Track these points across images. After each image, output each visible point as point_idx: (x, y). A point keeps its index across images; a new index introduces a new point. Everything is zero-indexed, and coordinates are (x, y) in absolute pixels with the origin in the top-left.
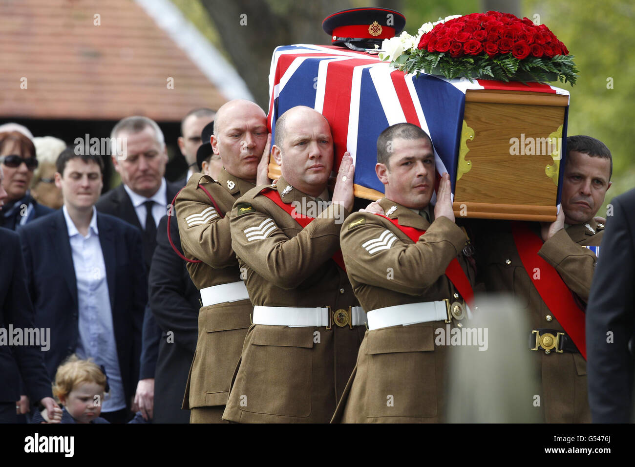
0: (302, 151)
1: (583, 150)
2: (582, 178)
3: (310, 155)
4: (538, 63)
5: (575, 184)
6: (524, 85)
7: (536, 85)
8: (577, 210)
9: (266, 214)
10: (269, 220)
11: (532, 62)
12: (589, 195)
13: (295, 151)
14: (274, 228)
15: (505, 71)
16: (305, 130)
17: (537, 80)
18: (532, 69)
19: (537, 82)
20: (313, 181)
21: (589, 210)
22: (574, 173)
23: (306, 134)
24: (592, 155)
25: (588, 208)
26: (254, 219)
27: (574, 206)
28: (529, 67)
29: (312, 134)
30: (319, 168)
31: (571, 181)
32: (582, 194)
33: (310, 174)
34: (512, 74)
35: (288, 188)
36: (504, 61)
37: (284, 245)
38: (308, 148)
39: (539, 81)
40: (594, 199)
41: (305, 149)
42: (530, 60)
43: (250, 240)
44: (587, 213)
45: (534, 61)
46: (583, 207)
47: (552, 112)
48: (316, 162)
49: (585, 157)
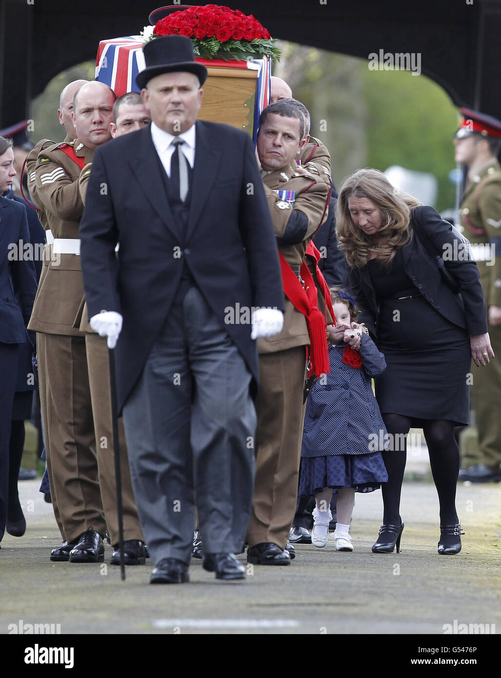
0: (87, 117)
1: (275, 112)
2: (275, 133)
3: (93, 121)
4: (238, 44)
5: (269, 138)
6: (226, 61)
7: (235, 61)
8: (271, 158)
9: (58, 164)
10: (60, 168)
11: (233, 44)
12: (280, 146)
13: (82, 117)
14: (63, 174)
15: (209, 50)
16: (90, 101)
17: (236, 58)
18: (232, 49)
19: (236, 60)
20: (95, 141)
21: (281, 158)
22: (269, 130)
23: (89, 104)
24: (282, 115)
25: (279, 157)
26: (49, 167)
27: (269, 155)
28: (230, 48)
29: (95, 104)
30: (100, 131)
31: (267, 136)
32: (274, 145)
33: (93, 135)
34: (214, 53)
35: (81, 145)
36: (210, 42)
37: (65, 188)
38: (92, 115)
39: (237, 59)
40: (285, 149)
41: (90, 115)
42: (232, 42)
43: (43, 183)
44: (280, 160)
45: (235, 43)
46: (275, 155)
47: (245, 82)
48: (98, 126)
49: (277, 117)
